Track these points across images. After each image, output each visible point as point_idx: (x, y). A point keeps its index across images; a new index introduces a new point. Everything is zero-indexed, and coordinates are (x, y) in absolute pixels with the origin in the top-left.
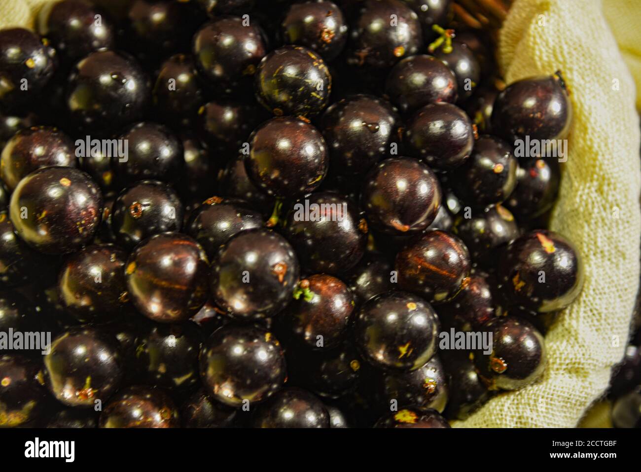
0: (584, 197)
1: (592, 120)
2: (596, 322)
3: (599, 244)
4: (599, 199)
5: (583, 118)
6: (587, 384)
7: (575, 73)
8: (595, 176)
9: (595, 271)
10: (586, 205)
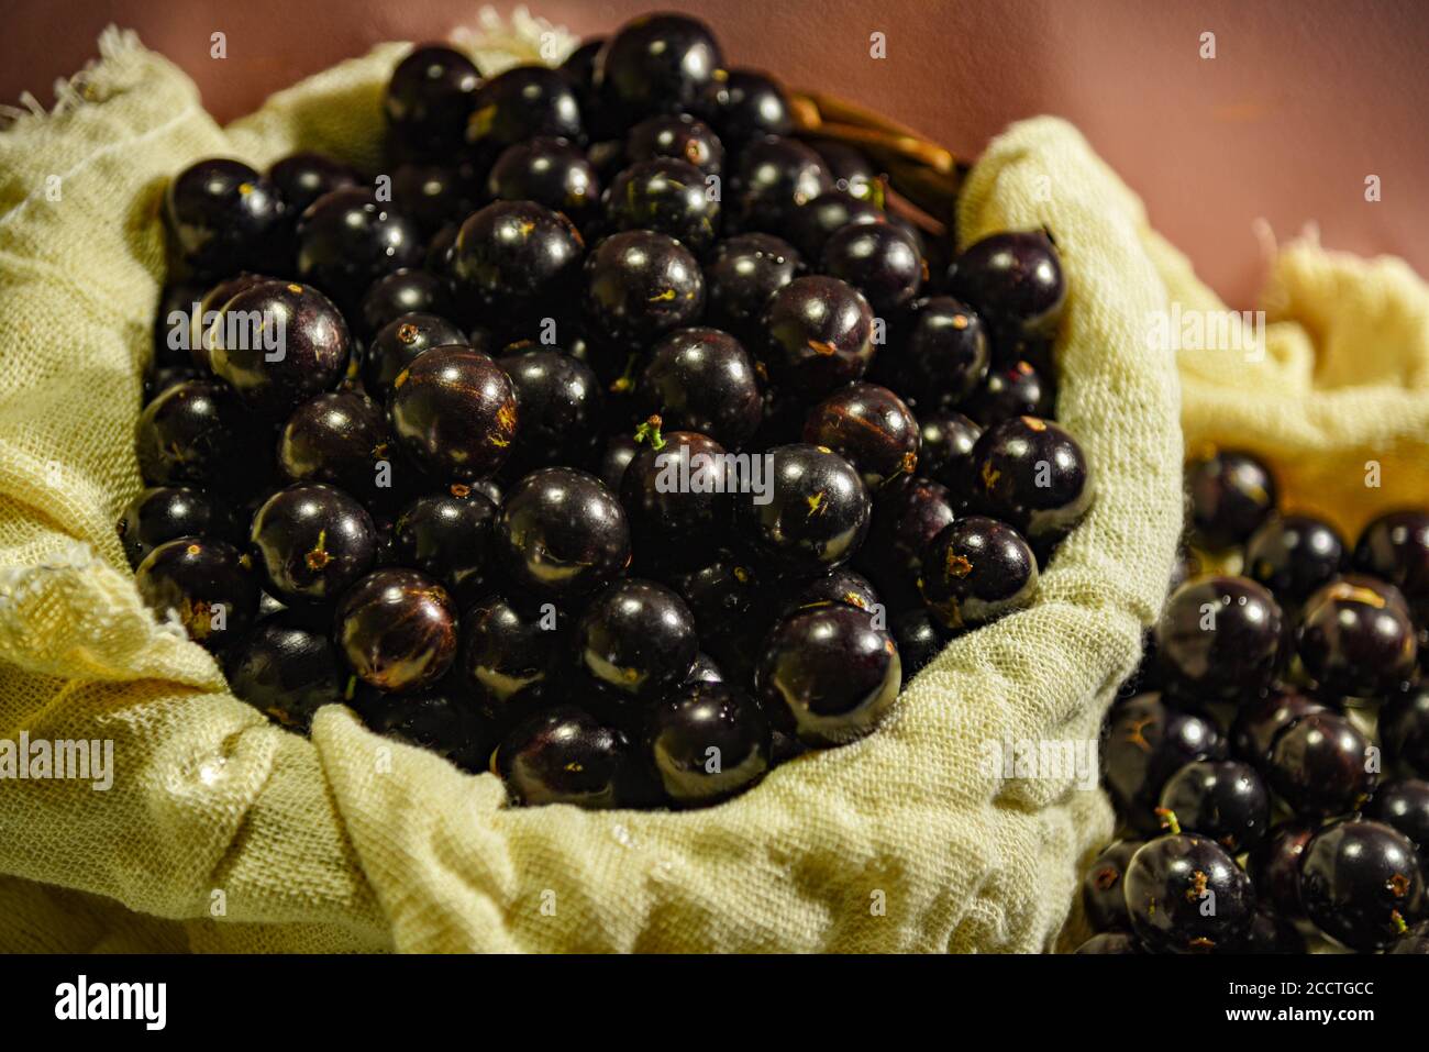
0: (1092, 398)
1: (1099, 296)
2: (1113, 547)
3: (1117, 453)
4: (1114, 400)
5: (1086, 295)
6: (1100, 615)
7: (1071, 237)
8: (1107, 367)
9: (1111, 488)
10: (1096, 408)
